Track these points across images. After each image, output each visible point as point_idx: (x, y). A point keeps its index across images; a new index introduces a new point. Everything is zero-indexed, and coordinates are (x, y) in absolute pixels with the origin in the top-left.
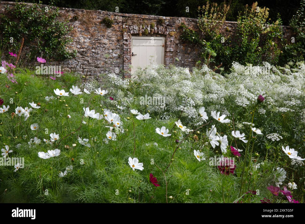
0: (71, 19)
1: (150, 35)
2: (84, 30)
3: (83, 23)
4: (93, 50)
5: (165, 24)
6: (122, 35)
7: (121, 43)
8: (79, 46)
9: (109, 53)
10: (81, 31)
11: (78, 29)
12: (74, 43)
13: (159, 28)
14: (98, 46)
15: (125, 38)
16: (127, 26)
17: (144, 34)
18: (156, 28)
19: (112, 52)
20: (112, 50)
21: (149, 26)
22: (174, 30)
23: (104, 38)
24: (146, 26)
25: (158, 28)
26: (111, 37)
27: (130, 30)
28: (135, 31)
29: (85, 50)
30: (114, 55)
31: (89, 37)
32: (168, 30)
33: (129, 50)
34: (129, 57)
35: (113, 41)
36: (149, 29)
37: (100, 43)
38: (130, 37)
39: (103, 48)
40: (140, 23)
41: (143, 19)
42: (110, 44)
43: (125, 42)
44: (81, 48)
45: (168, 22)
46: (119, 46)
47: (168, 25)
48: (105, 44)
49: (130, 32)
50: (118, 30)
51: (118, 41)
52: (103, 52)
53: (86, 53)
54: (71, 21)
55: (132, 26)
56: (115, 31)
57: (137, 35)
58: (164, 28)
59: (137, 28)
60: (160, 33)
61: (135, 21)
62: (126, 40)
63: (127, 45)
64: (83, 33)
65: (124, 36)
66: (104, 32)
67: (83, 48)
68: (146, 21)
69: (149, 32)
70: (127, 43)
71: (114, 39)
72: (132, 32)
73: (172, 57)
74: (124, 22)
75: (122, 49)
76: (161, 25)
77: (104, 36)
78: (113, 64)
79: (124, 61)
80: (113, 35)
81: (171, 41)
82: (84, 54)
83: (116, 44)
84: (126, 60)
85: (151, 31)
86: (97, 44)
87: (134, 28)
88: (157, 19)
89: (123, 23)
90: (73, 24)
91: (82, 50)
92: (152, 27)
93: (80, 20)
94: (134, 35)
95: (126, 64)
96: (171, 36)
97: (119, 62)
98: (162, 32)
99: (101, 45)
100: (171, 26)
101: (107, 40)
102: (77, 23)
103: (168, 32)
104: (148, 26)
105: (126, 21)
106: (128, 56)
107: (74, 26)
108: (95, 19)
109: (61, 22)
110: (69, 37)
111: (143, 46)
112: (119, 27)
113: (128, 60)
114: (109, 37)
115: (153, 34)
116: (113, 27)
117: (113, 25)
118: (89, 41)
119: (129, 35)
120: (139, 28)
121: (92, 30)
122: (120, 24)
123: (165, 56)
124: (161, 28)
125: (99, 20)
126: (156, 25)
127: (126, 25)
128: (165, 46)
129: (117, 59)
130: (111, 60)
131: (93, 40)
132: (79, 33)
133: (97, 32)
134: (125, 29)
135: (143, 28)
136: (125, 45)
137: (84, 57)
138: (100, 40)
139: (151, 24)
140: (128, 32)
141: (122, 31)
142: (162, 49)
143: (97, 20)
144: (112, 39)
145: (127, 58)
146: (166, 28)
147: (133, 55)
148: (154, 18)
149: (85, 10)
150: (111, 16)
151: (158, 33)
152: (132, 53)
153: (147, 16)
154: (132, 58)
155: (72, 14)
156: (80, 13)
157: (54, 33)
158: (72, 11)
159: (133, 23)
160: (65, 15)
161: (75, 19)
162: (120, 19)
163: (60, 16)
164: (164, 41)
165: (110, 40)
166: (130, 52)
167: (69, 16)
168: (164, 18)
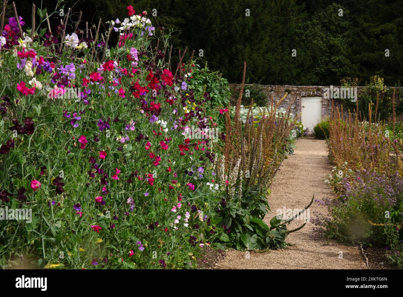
1: (312, 96)
3: (275, 92)
4: (281, 105)
5: (321, 90)
10: (275, 96)
11: (273, 95)
15: (297, 99)
17: (309, 96)
18: (316, 93)
20: (291, 104)
24: (310, 92)
25: (317, 93)
27: (301, 94)
28: (303, 95)
30: (292, 107)
31: (279, 99)
36: (312, 93)
38: (300, 98)
39: (286, 104)
40: (307, 91)
41: (309, 88)
43: (297, 101)
46: (295, 102)
48: (287, 102)
51: (294, 100)
54: (270, 91)
56: (293, 95)
57: (305, 97)
59: (305, 93)
61: (304, 89)
62: (299, 100)
65: (297, 97)
68: (310, 89)
71: (292, 99)
73: (326, 107)
75: (296, 104)
76: (319, 91)
77: (287, 98)
80: (292, 97)
81: (325, 99)
83: (293, 102)
84: (298, 110)
87: (303, 93)
88: (317, 88)
89: (297, 91)
92: (313, 92)
93: (274, 91)
94: (302, 97)
95: (298, 112)
98: (320, 94)
101: (288, 100)
102: (273, 92)
105: (299, 90)
106: (299, 108)
107: (271, 94)
108: (282, 90)
109: (264, 92)
110: (269, 99)
111: (309, 102)
112: (295, 93)
114: (289, 98)
115: (314, 96)
116: (291, 93)
121: (280, 95)
122: (295, 91)
123: (322, 107)
125: (284, 90)
127: (299, 92)
128: (322, 102)
134: (298, 94)
135: (308, 93)
136: (298, 102)
138: (284, 100)
141: (296, 95)
142: (320, 104)
147: (303, 107)
148: (315, 88)
149: (277, 86)
150: (290, 88)
151: (317, 95)
152: (302, 106)
153: (311, 87)
154: (302, 108)
155: (270, 88)
156: (274, 87)
157: (261, 98)
158: (270, 86)
159: (303, 91)
160: (266, 89)
161: (272, 90)
162: (295, 89)
163: (264, 89)
164: (321, 99)
165: (290, 100)
166: (301, 105)
167: (268, 89)
168: (321, 87)
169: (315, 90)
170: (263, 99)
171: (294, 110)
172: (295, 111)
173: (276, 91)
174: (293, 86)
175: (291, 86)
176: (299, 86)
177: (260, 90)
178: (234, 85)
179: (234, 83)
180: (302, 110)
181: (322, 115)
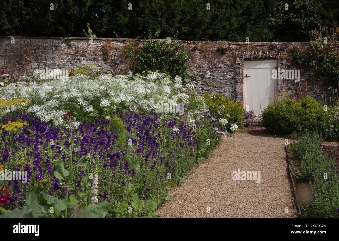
0: (192, 50)
1: (261, 59)
2: (202, 58)
5: (277, 48)
6: (235, 60)
7: (234, 67)
8: (198, 70)
9: (224, 76)
10: (200, 59)
11: (198, 57)
12: (195, 68)
13: (271, 53)
14: (214, 70)
15: (237, 63)
16: (240, 53)
17: (256, 59)
18: (267, 53)
19: (226, 74)
20: (227, 72)
21: (261, 51)
22: (286, 54)
23: (219, 63)
24: (258, 51)
25: (269, 53)
26: (225, 62)
27: (243, 56)
28: (247, 56)
29: (203, 73)
30: (228, 77)
31: (207, 62)
32: (279, 54)
33: (241, 72)
34: (242, 78)
35: (227, 65)
36: (260, 54)
37: (216, 67)
38: (242, 61)
39: (219, 71)
40: (253, 50)
41: (256, 46)
42: (225, 67)
43: (237, 66)
44: (200, 72)
45: (281, 47)
46: (233, 69)
47: (279, 50)
48: (220, 68)
49: (242, 57)
50: (231, 56)
51: (232, 65)
52: (219, 74)
53: (204, 76)
54: (192, 51)
55: (245, 53)
56: (229, 57)
57: (249, 59)
58: (276, 52)
59: (249, 54)
60: (271, 57)
61: (248, 47)
62: (239, 64)
63: (239, 68)
64: (202, 60)
65: (237, 61)
66: (219, 58)
67: (202, 72)
68: (258, 48)
69: (261, 56)
70: (239, 66)
71: (228, 63)
72: (244, 57)
74: (238, 49)
75: (235, 72)
76: (272, 50)
77: (220, 61)
78: (228, 85)
79: (236, 82)
80: (227, 61)
81: (283, 63)
82: (203, 76)
83: (230, 68)
84: (238, 81)
85: (262, 55)
86: (213, 68)
87: (246, 53)
88: (269, 45)
89: (236, 50)
90: (193, 53)
91: (201, 73)
92: (263, 52)
93: (199, 50)
94: (245, 59)
95: (238, 84)
96: (282, 59)
97: (232, 82)
98: (274, 56)
99: (217, 69)
100: (283, 50)
101: (222, 65)
102: (197, 52)
103: (279, 56)
104: (259, 52)
105: (240, 49)
106: (240, 78)
107: (195, 55)
108: (212, 49)
110: (191, 63)
111: (256, 68)
112: (233, 53)
113: (240, 80)
114: (224, 62)
115: (265, 58)
116: (227, 53)
117: (227, 52)
118: (207, 66)
119: (241, 60)
120: (251, 53)
121: (209, 57)
122: (234, 51)
124: (272, 52)
125: (216, 49)
126: (267, 50)
127: (239, 51)
128: (277, 68)
129: (231, 80)
130: (226, 81)
131: (211, 65)
132: (199, 60)
133: (214, 58)
134: (238, 55)
135: (255, 53)
136: (238, 68)
137: (203, 79)
138: (216, 65)
139: (262, 50)
140: (241, 57)
141: (235, 57)
143: (214, 49)
144: (226, 64)
145: (239, 79)
146: (278, 52)
147: (247, 76)
148: (267, 45)
149: (204, 42)
150: (226, 45)
151: (269, 57)
152: (244, 75)
153: (259, 43)
154: (244, 79)
155: (193, 46)
156: (200, 44)
157: (178, 61)
158: (194, 43)
159: (246, 50)
160: (187, 46)
161: (194, 49)
162: (233, 47)
163: (183, 47)
164: (276, 64)
165: (224, 65)
166: (242, 74)
167: (190, 47)
168: (277, 43)
169: (266, 48)
170: (182, 64)
171: (232, 81)
172: (233, 84)
173: (203, 51)
174: (230, 42)
175: (226, 42)
176: (240, 43)
177: (177, 49)
178: (136, 41)
179: (136, 38)
180: (244, 81)
181: (277, 91)
